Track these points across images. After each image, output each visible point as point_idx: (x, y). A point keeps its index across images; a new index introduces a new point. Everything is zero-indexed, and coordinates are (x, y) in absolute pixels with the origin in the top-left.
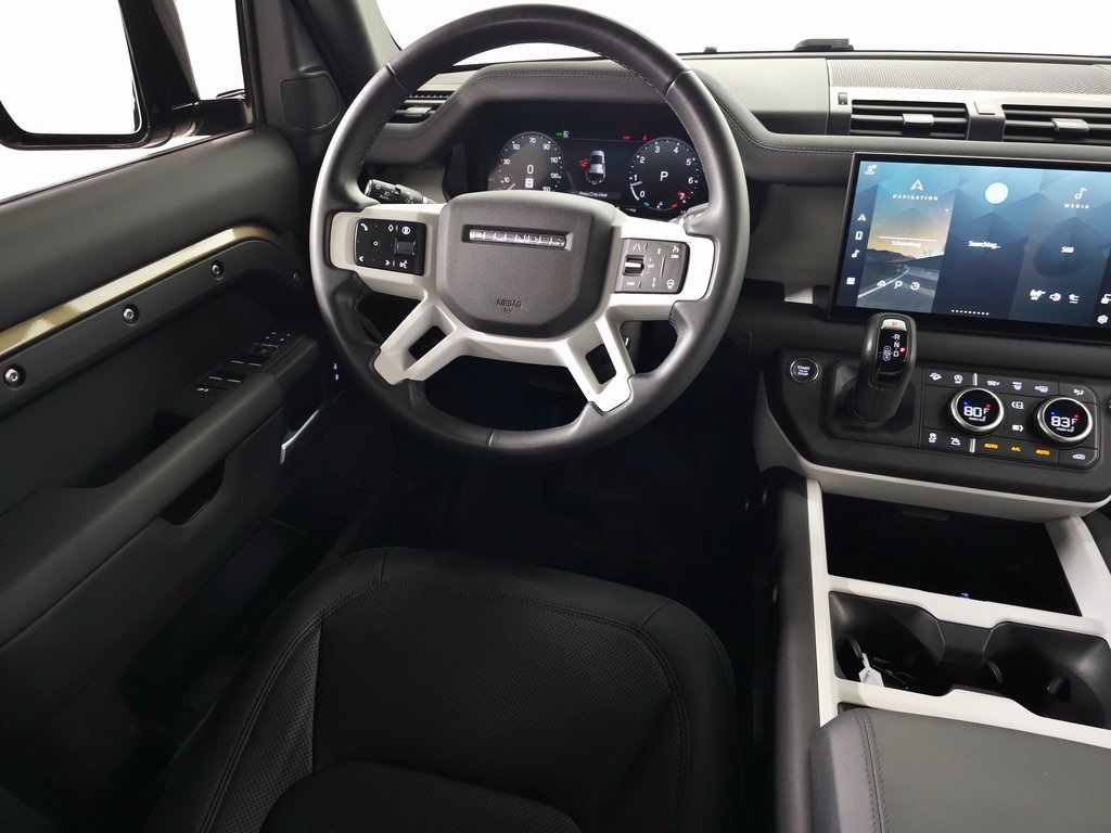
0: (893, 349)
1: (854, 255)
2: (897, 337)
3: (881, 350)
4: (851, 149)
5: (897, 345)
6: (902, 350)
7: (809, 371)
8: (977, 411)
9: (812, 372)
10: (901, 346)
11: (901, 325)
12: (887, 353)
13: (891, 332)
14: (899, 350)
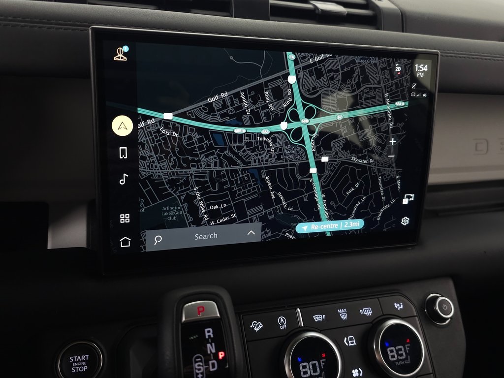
0: (207, 358)
1: (122, 182)
2: (209, 333)
3: (189, 363)
4: (85, 21)
5: (211, 348)
6: (221, 355)
7: (88, 363)
8: (314, 365)
9: (92, 362)
10: (218, 351)
11: (212, 309)
12: (199, 367)
13: (198, 326)
14: (216, 356)
